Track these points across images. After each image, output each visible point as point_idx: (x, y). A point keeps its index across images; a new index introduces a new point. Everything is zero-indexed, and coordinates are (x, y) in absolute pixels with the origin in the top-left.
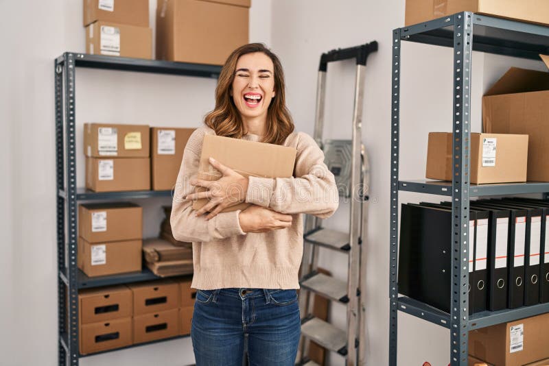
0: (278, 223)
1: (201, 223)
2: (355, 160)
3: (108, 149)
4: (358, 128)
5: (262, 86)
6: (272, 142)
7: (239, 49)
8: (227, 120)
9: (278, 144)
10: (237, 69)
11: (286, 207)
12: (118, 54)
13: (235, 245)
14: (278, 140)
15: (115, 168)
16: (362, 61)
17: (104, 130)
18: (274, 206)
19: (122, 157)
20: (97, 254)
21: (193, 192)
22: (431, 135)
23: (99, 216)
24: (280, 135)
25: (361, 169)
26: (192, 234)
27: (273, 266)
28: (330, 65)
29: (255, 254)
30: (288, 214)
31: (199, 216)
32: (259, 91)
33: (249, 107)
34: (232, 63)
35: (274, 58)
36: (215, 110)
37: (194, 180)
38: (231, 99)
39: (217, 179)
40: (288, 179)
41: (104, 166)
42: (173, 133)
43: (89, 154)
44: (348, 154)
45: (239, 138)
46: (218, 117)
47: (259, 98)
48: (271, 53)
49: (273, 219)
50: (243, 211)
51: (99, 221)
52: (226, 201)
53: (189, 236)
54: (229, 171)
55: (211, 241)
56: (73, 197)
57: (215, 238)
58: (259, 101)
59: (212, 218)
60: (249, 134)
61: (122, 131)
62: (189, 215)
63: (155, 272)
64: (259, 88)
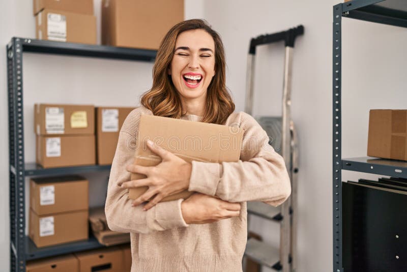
0: (225, 213)
1: (139, 213)
2: (285, 136)
3: (55, 128)
4: (287, 106)
5: (204, 66)
6: (214, 122)
7: (179, 24)
8: (165, 101)
9: (219, 124)
10: (178, 46)
11: (234, 196)
12: (64, 40)
13: (176, 234)
14: (220, 120)
15: (63, 145)
16: (291, 44)
17: (51, 110)
18: (221, 194)
19: (68, 136)
20: (46, 225)
21: (129, 180)
22: (373, 113)
23: (47, 191)
24: (221, 115)
25: (290, 143)
26: (129, 225)
27: (217, 255)
28: (259, 48)
29: (197, 243)
30: (237, 203)
31: (136, 205)
32: (200, 72)
33: (189, 87)
34: (172, 40)
35: (215, 35)
36: (153, 89)
37: (130, 165)
38: (170, 78)
39: (156, 164)
40: (236, 164)
41: (52, 143)
42: (116, 112)
43: (39, 132)
44: (278, 130)
45: (179, 118)
46: (155, 97)
47: (199, 78)
48: (212, 30)
49: (218, 208)
50: (185, 199)
51: (48, 194)
52: (166, 189)
53: (125, 227)
54: (170, 155)
55: (149, 234)
56: (21, 173)
57: (154, 231)
58: (199, 81)
59: (150, 208)
60: (187, 114)
61: (68, 110)
62: (125, 204)
63: (101, 241)
64: (200, 69)
